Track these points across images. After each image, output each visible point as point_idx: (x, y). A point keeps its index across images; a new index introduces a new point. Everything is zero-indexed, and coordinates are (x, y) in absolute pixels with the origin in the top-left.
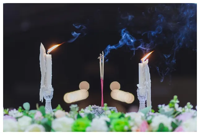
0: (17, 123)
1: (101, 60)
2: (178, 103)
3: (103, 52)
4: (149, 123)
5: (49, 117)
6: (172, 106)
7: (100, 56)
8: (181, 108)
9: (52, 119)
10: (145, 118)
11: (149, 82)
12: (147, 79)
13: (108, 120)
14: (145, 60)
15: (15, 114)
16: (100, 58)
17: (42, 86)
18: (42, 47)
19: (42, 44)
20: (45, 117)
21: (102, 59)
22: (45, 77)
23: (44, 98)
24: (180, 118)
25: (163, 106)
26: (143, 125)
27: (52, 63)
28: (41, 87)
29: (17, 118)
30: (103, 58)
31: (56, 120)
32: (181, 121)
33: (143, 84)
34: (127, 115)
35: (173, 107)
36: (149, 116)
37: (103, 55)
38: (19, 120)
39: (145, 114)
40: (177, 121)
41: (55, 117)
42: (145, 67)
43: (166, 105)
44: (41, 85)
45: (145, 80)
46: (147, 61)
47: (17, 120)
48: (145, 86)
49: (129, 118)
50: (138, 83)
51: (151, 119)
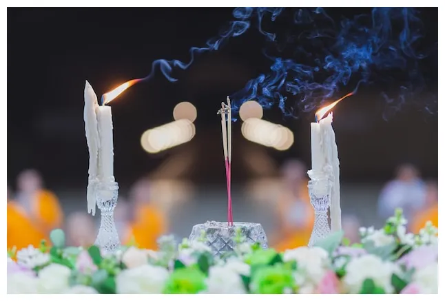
0: (36, 281)
1: (223, 116)
2: (404, 225)
3: (228, 99)
4: (339, 275)
5: (111, 266)
6: (392, 230)
7: (223, 107)
8: (410, 236)
9: (117, 271)
10: (328, 262)
11: (334, 166)
12: (329, 160)
13: (245, 270)
14: (326, 116)
15: (30, 257)
16: (222, 112)
17: (92, 179)
18: (89, 90)
19: (88, 85)
20: (100, 268)
21: (226, 116)
22: (98, 159)
23: (96, 206)
24: (411, 259)
25: (371, 230)
26: (325, 282)
27: (112, 126)
28: (91, 181)
29: (37, 269)
30: (230, 111)
31: (127, 273)
32: (413, 270)
33: (323, 170)
34: (288, 255)
35: (395, 234)
36: (338, 257)
37: (229, 106)
38: (42, 273)
39: (330, 250)
40: (404, 268)
41: (122, 266)
42: (325, 132)
43: (377, 228)
44: (90, 177)
45: (326, 161)
46: (330, 117)
47: (37, 275)
48: (327, 176)
49: (294, 266)
50: (310, 169)
51: (344, 266)
